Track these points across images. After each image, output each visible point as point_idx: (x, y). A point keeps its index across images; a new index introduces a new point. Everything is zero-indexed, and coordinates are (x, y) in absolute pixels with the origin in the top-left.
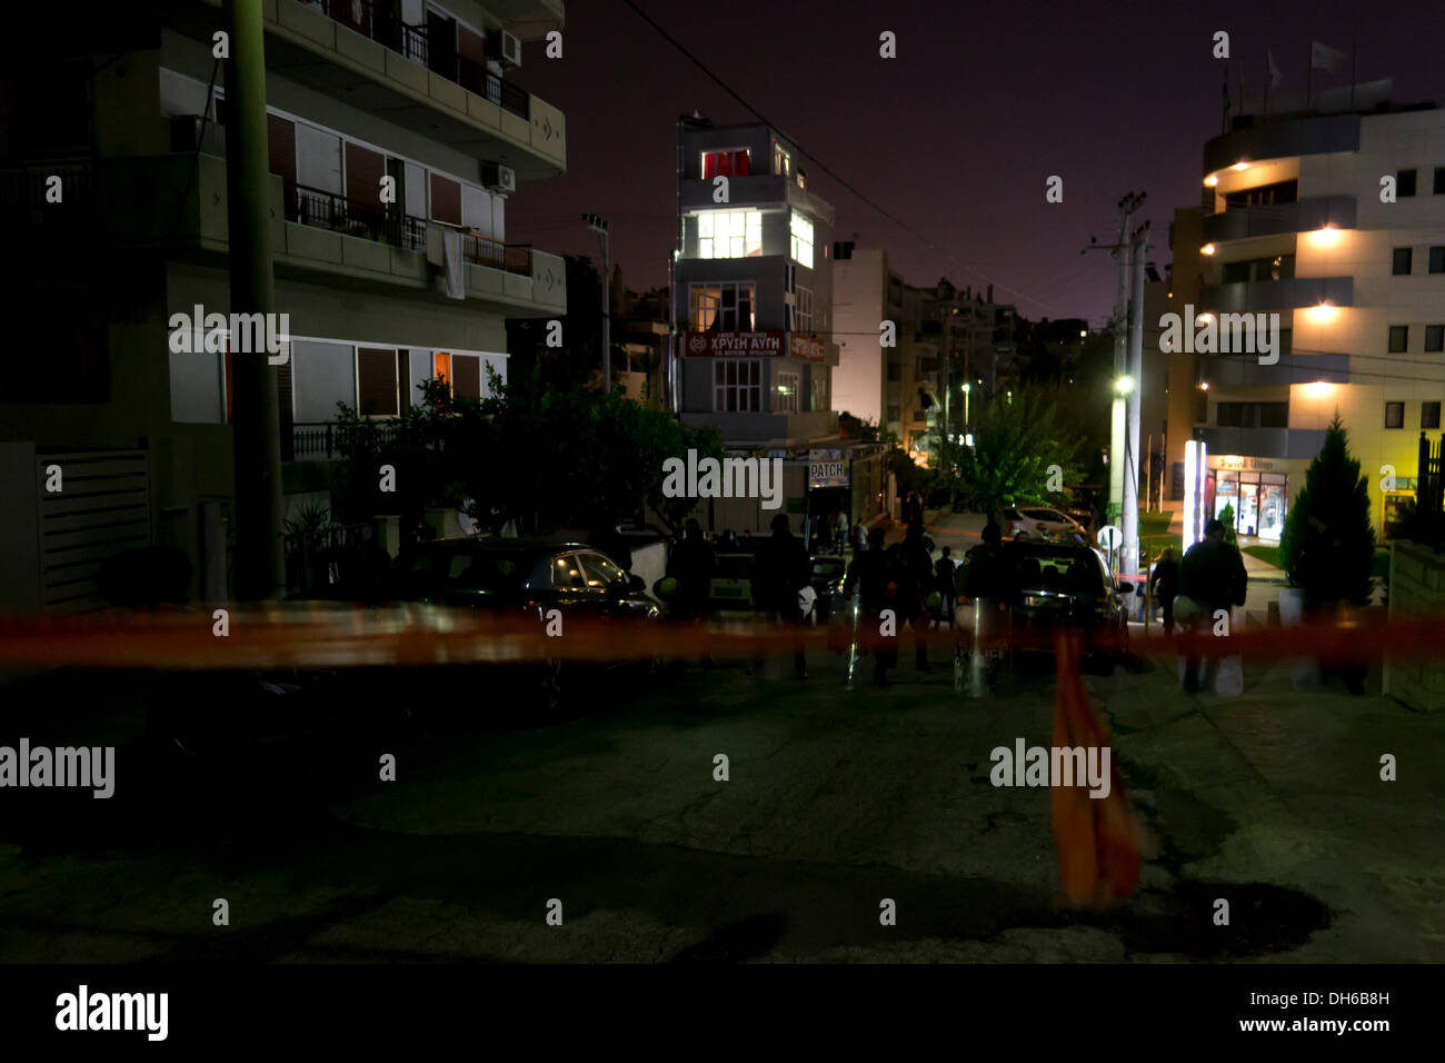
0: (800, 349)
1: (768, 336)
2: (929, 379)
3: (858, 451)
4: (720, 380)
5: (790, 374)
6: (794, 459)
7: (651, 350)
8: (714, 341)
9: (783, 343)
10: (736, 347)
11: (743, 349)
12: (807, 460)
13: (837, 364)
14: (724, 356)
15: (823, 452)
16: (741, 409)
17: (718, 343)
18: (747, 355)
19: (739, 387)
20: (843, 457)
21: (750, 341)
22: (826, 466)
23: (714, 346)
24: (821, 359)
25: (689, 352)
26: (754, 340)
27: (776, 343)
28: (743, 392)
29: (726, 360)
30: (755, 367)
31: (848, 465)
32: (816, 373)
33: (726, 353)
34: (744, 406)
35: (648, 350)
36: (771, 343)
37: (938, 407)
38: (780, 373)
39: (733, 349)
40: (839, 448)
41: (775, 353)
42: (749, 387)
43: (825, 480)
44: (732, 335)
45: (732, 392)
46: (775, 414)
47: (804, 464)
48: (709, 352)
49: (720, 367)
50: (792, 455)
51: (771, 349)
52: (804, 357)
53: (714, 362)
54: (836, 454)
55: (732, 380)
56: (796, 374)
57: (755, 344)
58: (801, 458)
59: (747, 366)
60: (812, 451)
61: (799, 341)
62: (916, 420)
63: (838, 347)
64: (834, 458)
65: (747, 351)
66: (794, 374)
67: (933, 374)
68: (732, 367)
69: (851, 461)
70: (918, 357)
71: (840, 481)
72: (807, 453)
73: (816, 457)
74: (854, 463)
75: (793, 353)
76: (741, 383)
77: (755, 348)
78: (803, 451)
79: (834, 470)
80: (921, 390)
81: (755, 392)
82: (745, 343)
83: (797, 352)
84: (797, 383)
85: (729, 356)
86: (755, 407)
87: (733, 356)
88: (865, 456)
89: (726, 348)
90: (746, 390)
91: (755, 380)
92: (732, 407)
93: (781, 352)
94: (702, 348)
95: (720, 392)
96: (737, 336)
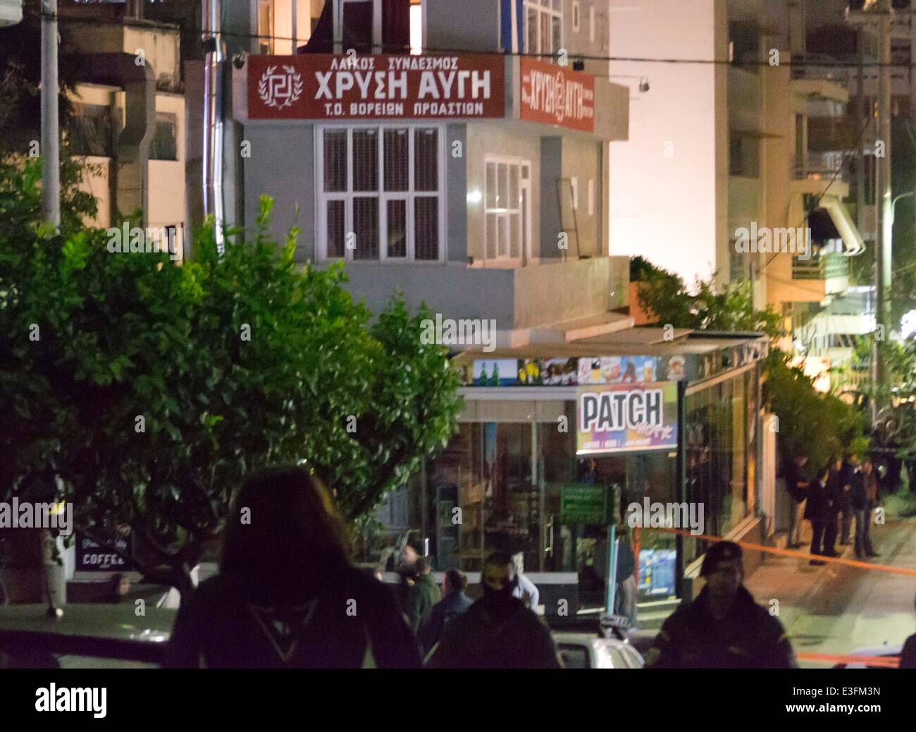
0: (542, 96)
1: (461, 67)
2: (825, 173)
3: (699, 359)
4: (336, 180)
5: (510, 161)
6: (538, 382)
7: (122, 98)
8: (323, 80)
9: (499, 84)
10: (379, 94)
11: (397, 99)
12: (572, 383)
13: (623, 134)
14: (346, 115)
15: (611, 364)
16: (391, 253)
17: (332, 85)
18: (408, 113)
19: (384, 197)
20: (662, 376)
21: (414, 78)
22: (620, 398)
23: (324, 89)
24: (586, 124)
25: (257, 108)
26: (427, 76)
27: (481, 83)
28: (397, 209)
29: (351, 128)
30: (427, 144)
31: (672, 396)
32: (573, 159)
33: (354, 108)
34: (397, 249)
35: (112, 97)
36: (468, 82)
37: (853, 241)
38: (489, 158)
39: (371, 98)
40: (649, 354)
41: (479, 108)
42: (410, 196)
43: (615, 435)
44: (368, 62)
45: (366, 210)
46: (477, 264)
47: (564, 394)
48: (310, 107)
49: (335, 145)
50: (532, 370)
51: (468, 98)
52: (551, 118)
53: (320, 131)
54: (646, 367)
55: (366, 180)
56: (526, 160)
57: (427, 85)
58: (556, 379)
59: (405, 139)
60: (584, 363)
61: (538, 79)
62: (798, 275)
63: (624, 91)
64: (641, 379)
65: (409, 103)
66: (527, 163)
67: (832, 158)
68: (365, 144)
69: (681, 387)
70: (799, 117)
71: (655, 439)
72: (573, 365)
73: (596, 377)
74: (689, 392)
75: (524, 107)
76: (388, 188)
77: (429, 98)
78: (561, 361)
79: (640, 409)
80: (811, 202)
81: (427, 209)
82: (403, 83)
83: (534, 104)
84: (526, 184)
85: (358, 116)
86: (427, 248)
87: (372, 115)
88: (714, 373)
89: (353, 95)
90: (402, 204)
91: (427, 178)
92: (367, 247)
93: (496, 106)
94: (293, 95)
95: (336, 210)
96: (381, 65)
